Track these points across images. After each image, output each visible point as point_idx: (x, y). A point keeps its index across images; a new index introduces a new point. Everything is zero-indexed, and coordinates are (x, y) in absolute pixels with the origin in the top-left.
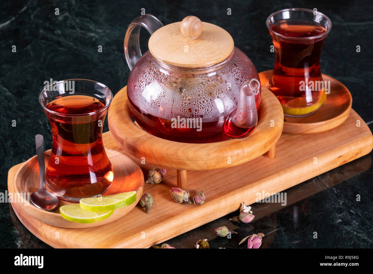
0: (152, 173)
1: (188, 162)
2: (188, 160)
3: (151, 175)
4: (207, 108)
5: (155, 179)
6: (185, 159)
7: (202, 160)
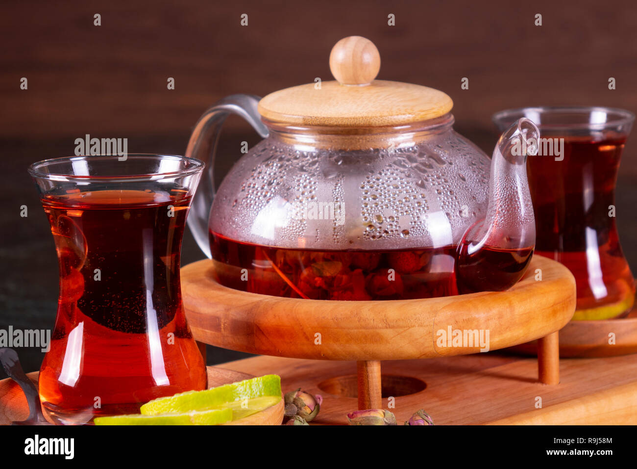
0: (294, 394)
1: (388, 333)
2: (387, 328)
3: (292, 400)
4: (417, 213)
5: (300, 409)
6: (380, 325)
7: (421, 325)
